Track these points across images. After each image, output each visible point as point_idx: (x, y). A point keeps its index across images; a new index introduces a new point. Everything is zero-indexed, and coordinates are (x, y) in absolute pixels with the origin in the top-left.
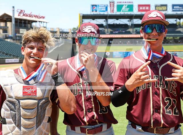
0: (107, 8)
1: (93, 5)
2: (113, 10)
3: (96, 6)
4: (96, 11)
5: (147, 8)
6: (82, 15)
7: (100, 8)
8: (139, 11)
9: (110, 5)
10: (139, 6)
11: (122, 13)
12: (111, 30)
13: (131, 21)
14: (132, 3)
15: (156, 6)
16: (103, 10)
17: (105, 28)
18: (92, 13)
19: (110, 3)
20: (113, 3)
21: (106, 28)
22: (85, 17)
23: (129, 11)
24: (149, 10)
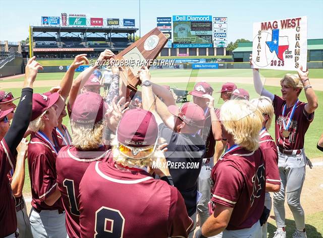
0: (58, 20)
1: (44, 17)
2: (65, 23)
3: (47, 17)
4: (48, 24)
5: (100, 22)
6: (32, 28)
7: (51, 20)
8: (92, 24)
9: (63, 17)
10: (92, 19)
11: (75, 26)
12: (64, 44)
13: (83, 34)
14: (85, 16)
15: (108, 20)
16: (54, 22)
17: (57, 41)
18: (43, 26)
19: (62, 15)
20: (65, 15)
21: (59, 41)
22: (35, 29)
23: (82, 24)
24: (102, 24)
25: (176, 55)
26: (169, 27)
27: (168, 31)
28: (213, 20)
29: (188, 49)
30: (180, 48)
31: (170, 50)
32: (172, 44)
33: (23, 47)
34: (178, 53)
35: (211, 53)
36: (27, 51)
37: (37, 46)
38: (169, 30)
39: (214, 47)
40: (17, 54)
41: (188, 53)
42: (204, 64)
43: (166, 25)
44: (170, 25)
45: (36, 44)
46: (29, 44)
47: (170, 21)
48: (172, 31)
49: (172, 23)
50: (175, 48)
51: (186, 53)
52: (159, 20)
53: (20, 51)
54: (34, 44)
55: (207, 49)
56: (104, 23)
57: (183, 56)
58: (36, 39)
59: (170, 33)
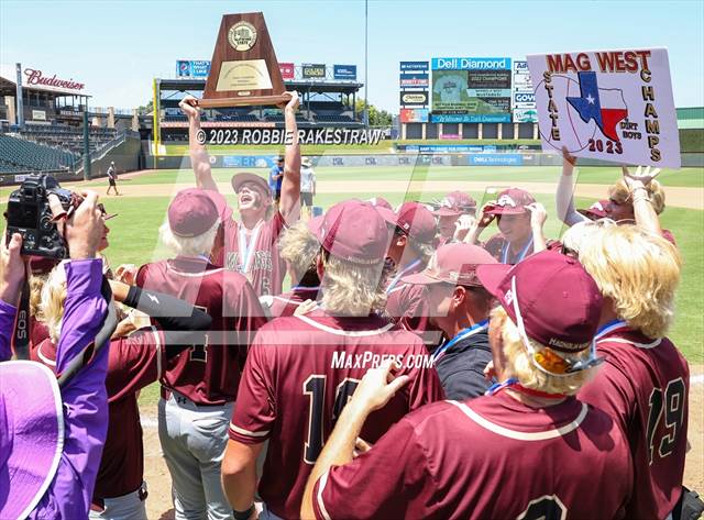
1: (181, 62)
3: (187, 62)
4: (188, 75)
5: (288, 71)
6: (159, 82)
7: (195, 67)
12: (219, 113)
15: (304, 68)
16: (201, 72)
18: (180, 78)
22: (165, 85)
24: (291, 75)
25: (436, 137)
26: (423, 81)
27: (422, 90)
28: (514, 68)
29: (461, 126)
30: (445, 124)
31: (424, 127)
32: (430, 115)
33: (141, 119)
34: (441, 133)
35: (508, 134)
36: (149, 126)
37: (168, 118)
38: (424, 87)
39: (515, 121)
40: (130, 132)
41: (460, 133)
42: (493, 156)
43: (419, 77)
44: (425, 77)
45: (167, 114)
46: (153, 114)
47: (427, 69)
48: (429, 90)
49: (430, 72)
50: (435, 124)
51: (457, 133)
52: (404, 67)
53: (135, 127)
54: (163, 113)
55: (500, 126)
56: (295, 73)
57: (450, 139)
58: (166, 104)
59: (426, 94)
